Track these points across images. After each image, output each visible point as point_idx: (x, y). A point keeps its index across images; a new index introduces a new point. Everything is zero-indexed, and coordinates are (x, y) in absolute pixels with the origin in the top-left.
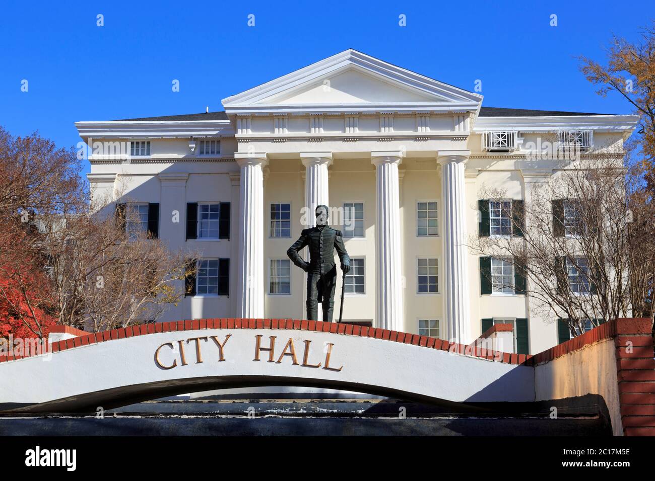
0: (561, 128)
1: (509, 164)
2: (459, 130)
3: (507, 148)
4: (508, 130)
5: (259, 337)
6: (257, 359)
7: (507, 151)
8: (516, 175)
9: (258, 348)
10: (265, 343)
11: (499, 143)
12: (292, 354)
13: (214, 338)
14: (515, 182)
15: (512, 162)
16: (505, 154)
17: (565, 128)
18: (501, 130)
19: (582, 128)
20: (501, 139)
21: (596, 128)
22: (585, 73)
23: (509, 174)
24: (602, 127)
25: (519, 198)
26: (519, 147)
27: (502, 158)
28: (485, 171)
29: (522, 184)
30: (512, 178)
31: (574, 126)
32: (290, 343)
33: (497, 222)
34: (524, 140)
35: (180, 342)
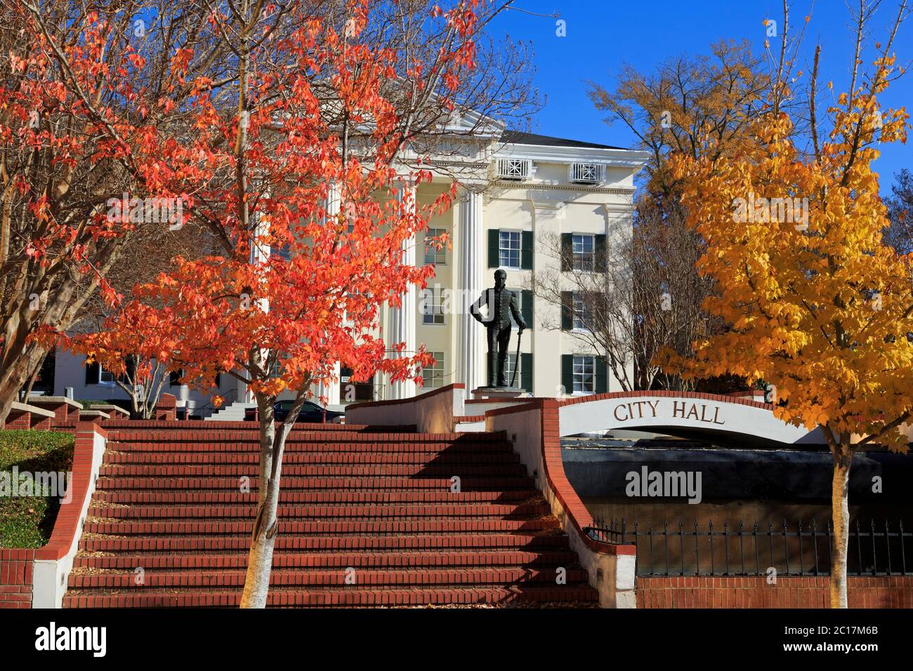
0: (575, 160)
1: (519, 193)
2: (479, 157)
3: (521, 177)
4: (521, 158)
5: (675, 402)
6: (675, 416)
7: (519, 180)
8: (527, 206)
9: (675, 410)
10: (679, 406)
11: (513, 172)
12: (696, 414)
13: (649, 402)
14: (526, 212)
15: (525, 191)
16: (518, 183)
17: (578, 160)
18: (515, 157)
19: (595, 161)
20: (515, 168)
21: (609, 162)
22: (592, 100)
23: (520, 204)
24: (615, 161)
25: (529, 229)
26: (532, 177)
27: (513, 187)
28: (497, 199)
29: (533, 215)
30: (523, 208)
31: (587, 158)
32: (694, 406)
33: (506, 252)
34: (537, 170)
35: (629, 404)
